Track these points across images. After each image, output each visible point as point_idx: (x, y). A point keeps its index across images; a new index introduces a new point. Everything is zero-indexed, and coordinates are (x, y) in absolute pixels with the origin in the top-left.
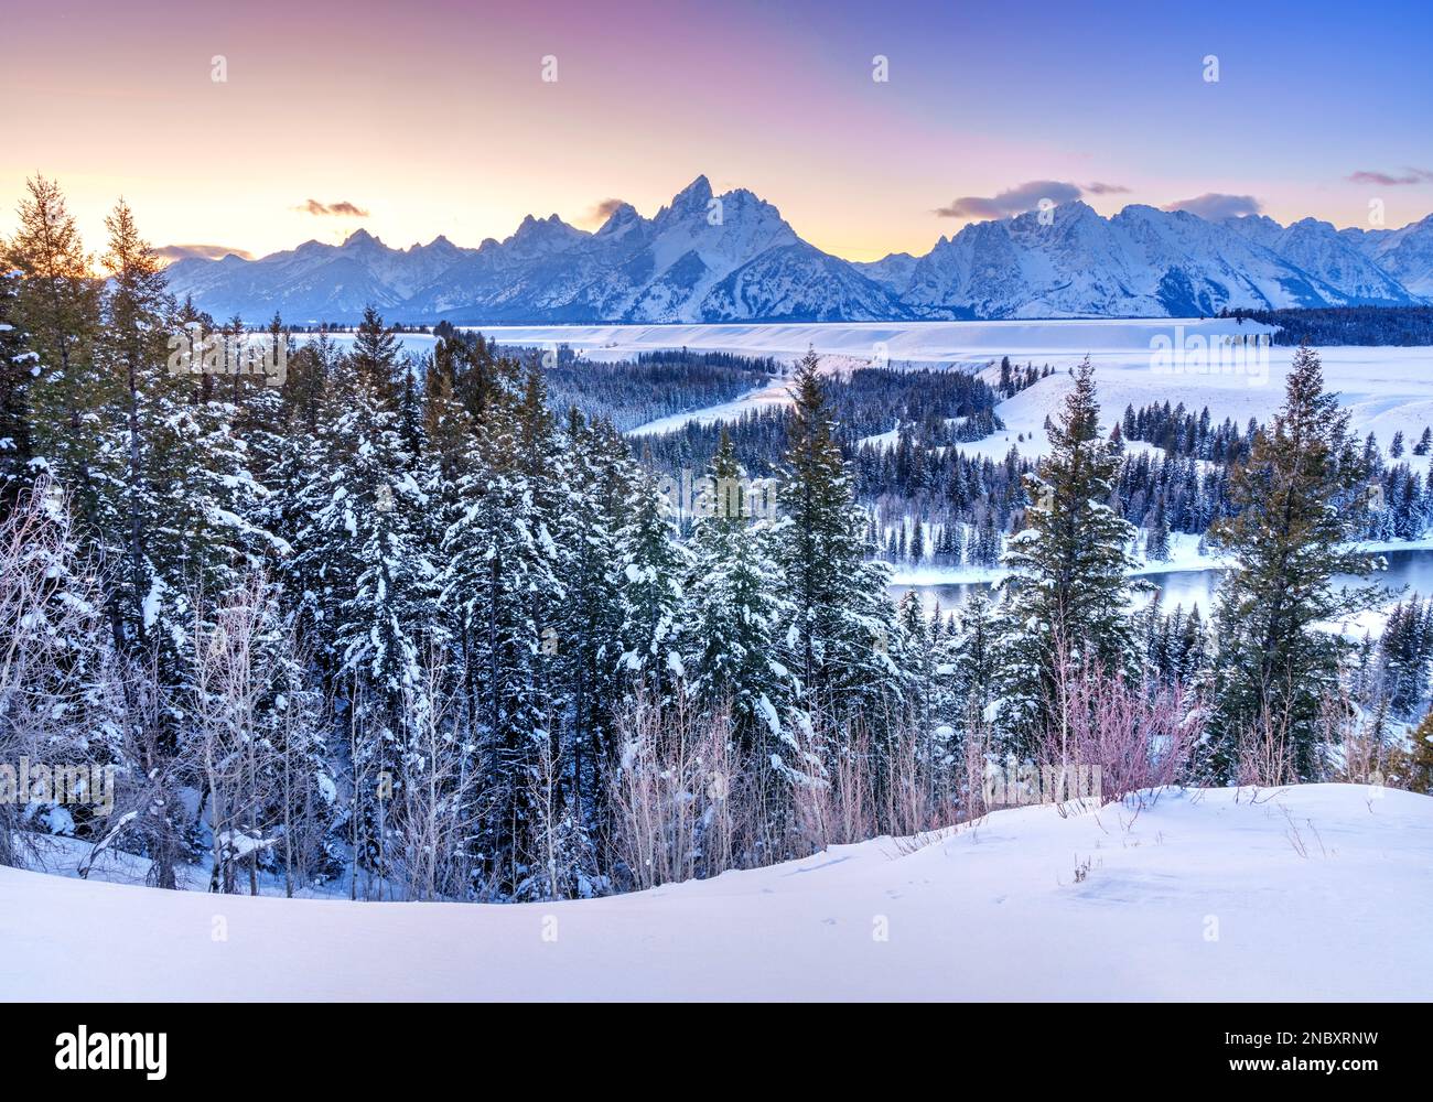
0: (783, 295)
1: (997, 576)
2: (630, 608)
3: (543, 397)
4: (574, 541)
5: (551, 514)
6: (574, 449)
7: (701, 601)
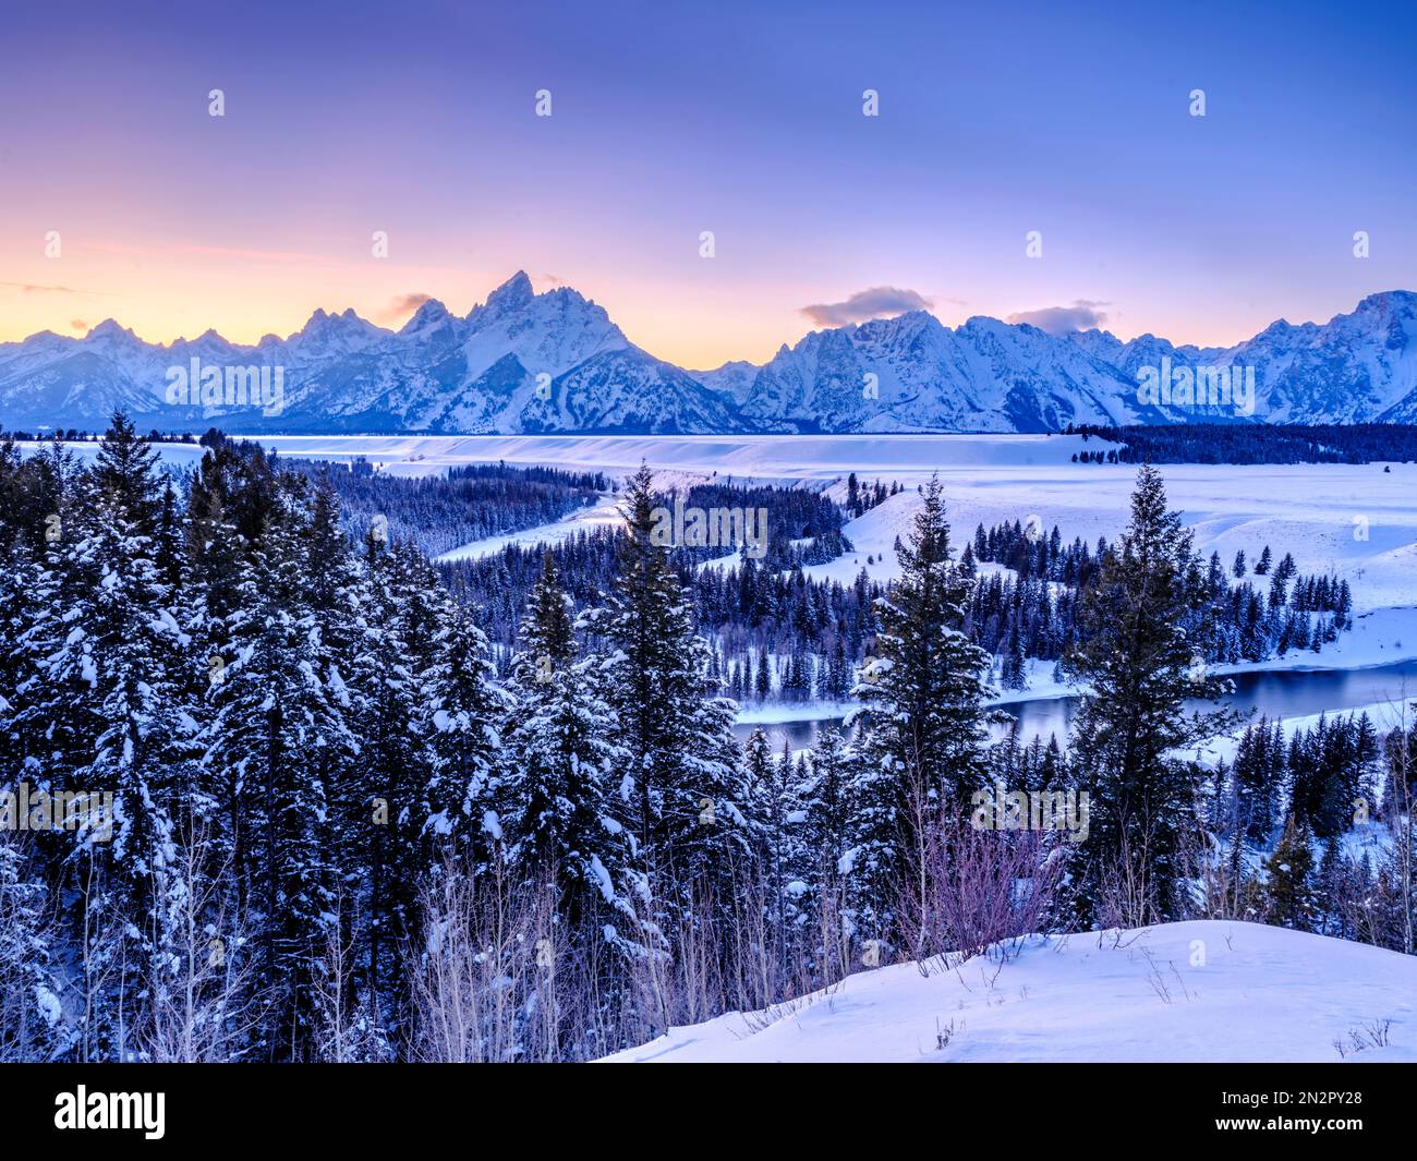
0: (612, 404)
1: (849, 711)
2: (437, 761)
3: (335, 518)
4: (371, 685)
5: (343, 654)
6: (371, 578)
7: (521, 750)
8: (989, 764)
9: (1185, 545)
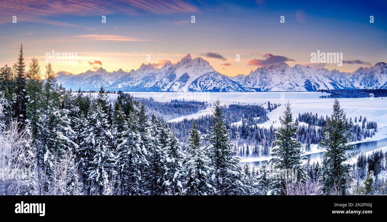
0: (210, 85)
1: (269, 158)
2: (167, 169)
3: (145, 111)
4: (152, 150)
5: (146, 143)
6: (153, 125)
7: (187, 167)
8: (303, 169)
9: (344, 116)
